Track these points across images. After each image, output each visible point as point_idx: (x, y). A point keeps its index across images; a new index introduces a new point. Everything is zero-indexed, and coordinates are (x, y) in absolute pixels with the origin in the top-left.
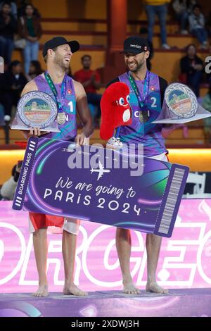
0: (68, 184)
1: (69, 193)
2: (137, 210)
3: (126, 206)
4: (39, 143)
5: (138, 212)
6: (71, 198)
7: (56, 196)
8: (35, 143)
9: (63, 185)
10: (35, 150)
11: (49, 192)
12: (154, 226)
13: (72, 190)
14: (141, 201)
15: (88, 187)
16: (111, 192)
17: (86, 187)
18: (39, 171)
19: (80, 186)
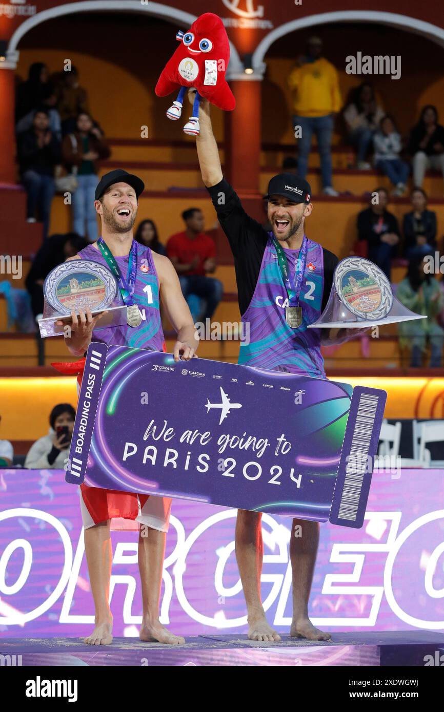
0: (167, 433)
1: (168, 450)
2: (297, 478)
3: (276, 471)
4: (108, 356)
5: (298, 482)
6: (172, 460)
7: (146, 456)
8: (100, 355)
9: (157, 434)
10: (102, 369)
11: (131, 449)
12: (329, 507)
13: (174, 443)
14: (302, 460)
15: (203, 437)
16: (247, 446)
17: (199, 437)
18: (111, 409)
19: (188, 436)
